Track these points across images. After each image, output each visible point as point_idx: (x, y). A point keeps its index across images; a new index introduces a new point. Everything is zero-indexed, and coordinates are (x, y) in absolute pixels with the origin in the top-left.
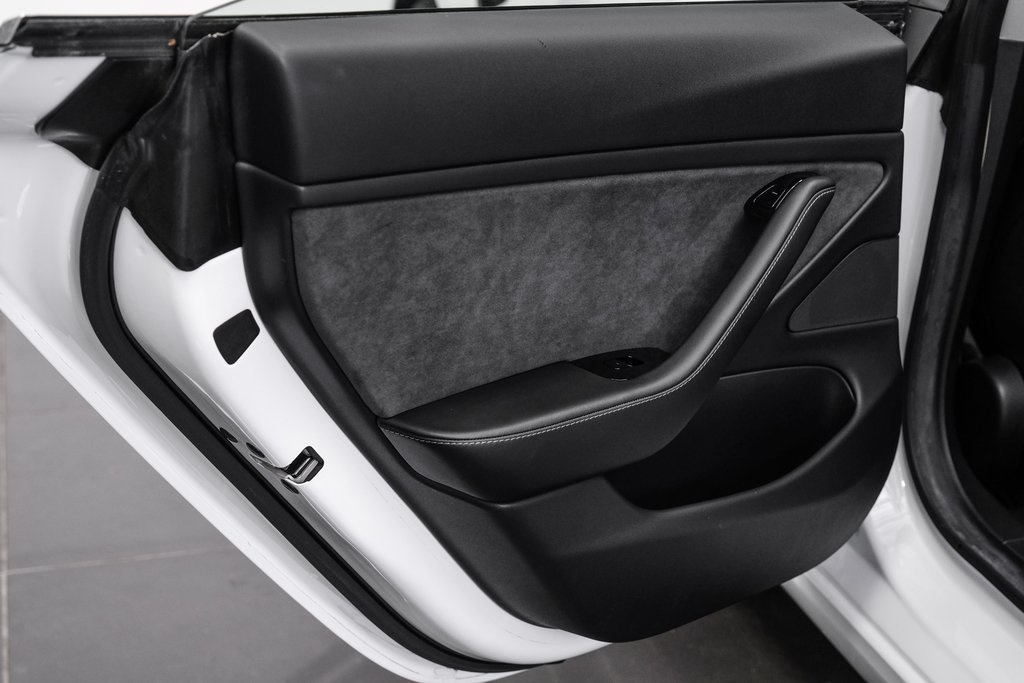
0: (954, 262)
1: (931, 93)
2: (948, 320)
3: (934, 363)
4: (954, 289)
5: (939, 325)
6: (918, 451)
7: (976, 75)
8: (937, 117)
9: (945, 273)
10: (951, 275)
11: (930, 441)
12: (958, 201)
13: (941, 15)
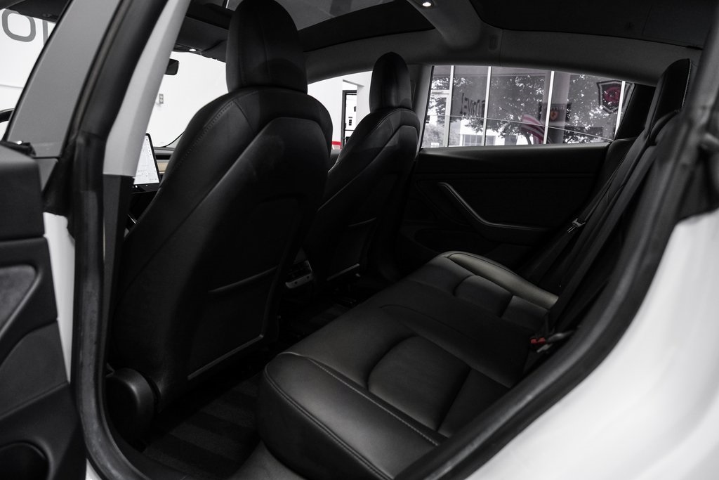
0: (95, 325)
1: (58, 217)
2: (97, 362)
3: (92, 391)
4: (98, 342)
5: (92, 368)
6: (94, 450)
7: (91, 199)
8: (65, 232)
9: (90, 333)
10: (94, 333)
11: (100, 440)
12: (91, 287)
13: (56, 160)
